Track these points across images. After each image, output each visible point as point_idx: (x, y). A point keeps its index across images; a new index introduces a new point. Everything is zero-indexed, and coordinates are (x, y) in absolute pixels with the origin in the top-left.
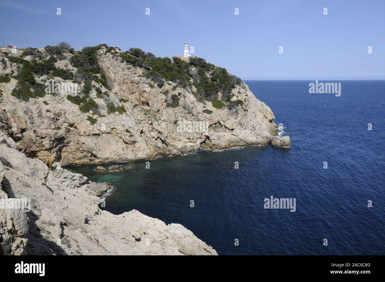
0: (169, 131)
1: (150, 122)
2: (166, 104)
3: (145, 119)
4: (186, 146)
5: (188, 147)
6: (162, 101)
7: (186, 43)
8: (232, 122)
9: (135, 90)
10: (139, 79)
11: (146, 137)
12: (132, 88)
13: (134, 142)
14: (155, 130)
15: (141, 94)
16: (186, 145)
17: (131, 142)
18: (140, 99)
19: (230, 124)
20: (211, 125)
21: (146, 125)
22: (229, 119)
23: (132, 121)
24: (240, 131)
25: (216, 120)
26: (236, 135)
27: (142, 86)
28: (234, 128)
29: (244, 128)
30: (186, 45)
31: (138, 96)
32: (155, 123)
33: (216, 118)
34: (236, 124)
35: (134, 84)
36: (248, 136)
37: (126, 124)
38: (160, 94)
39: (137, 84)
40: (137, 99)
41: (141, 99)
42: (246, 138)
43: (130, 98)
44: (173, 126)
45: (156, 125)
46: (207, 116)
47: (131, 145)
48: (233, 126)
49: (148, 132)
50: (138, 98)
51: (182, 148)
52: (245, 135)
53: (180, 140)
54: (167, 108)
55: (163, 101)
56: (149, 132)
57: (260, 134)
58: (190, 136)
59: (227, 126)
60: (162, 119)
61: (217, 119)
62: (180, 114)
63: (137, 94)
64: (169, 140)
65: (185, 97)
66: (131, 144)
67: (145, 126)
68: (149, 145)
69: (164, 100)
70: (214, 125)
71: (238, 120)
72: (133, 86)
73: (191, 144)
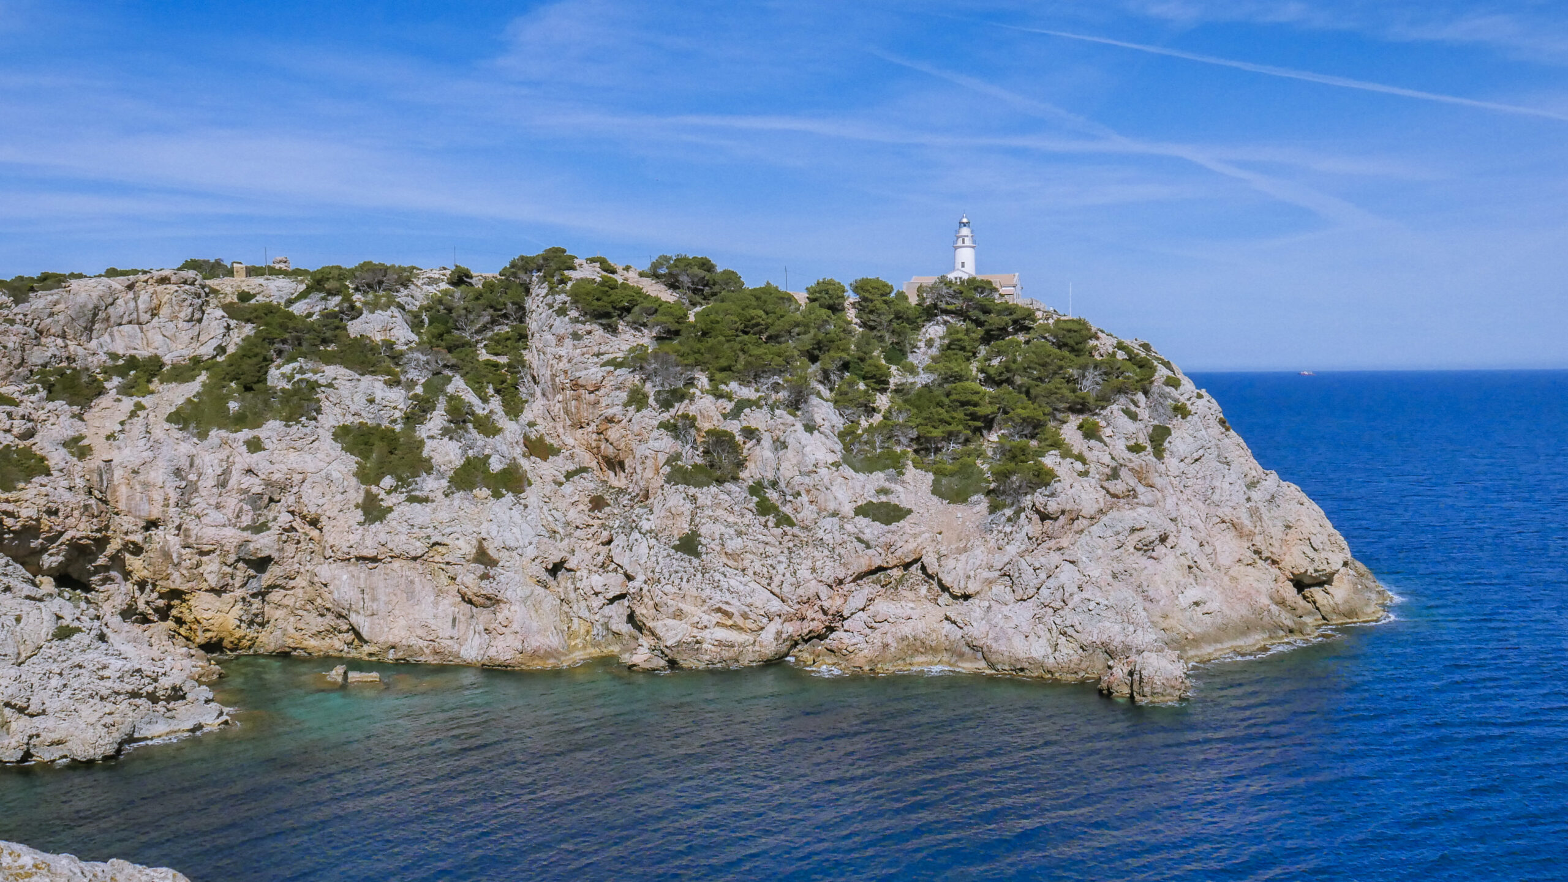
0: (650, 575)
1: (605, 535)
2: (668, 469)
3: (591, 522)
4: (697, 642)
5: (705, 646)
6: (656, 459)
7: (965, 220)
8: (971, 562)
9: (586, 414)
10: (600, 375)
11: (576, 589)
12: (577, 408)
13: (492, 601)
14: (613, 566)
15: (602, 427)
16: (700, 635)
17: (481, 600)
18: (598, 448)
19: (961, 573)
20: (880, 569)
21: (590, 544)
22: (965, 550)
23: (524, 526)
24: (989, 607)
25: (906, 549)
26: (958, 620)
27: (609, 401)
28: (971, 590)
29: (1020, 593)
30: (965, 231)
31: (594, 436)
32: (620, 540)
33: (911, 540)
34: (986, 574)
35: (582, 391)
36: (1011, 631)
37: (494, 533)
38: (656, 433)
39: (591, 392)
40: (589, 449)
41: (603, 447)
42: (996, 641)
43: (570, 441)
44: (669, 555)
45: (620, 549)
46: (867, 531)
47: (486, 611)
48: (969, 585)
49: (585, 573)
50: (594, 444)
51: (679, 644)
52: (998, 629)
53: (679, 614)
54: (666, 485)
55: (662, 458)
56: (590, 571)
57: (1070, 631)
58: (727, 603)
59: (947, 580)
60: (646, 526)
61: (911, 546)
62: (720, 512)
63: (590, 429)
64: (644, 611)
65: (781, 445)
66: (484, 606)
67: (583, 546)
68: (576, 620)
69: (667, 456)
70: (896, 573)
71: (999, 560)
72: (578, 398)
73: (722, 634)
